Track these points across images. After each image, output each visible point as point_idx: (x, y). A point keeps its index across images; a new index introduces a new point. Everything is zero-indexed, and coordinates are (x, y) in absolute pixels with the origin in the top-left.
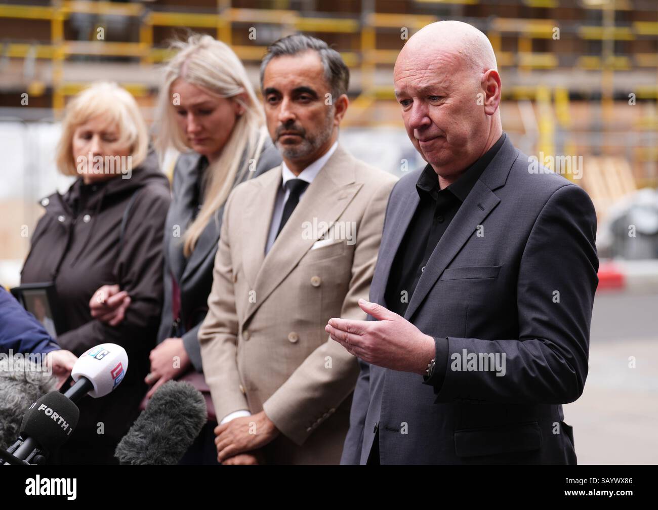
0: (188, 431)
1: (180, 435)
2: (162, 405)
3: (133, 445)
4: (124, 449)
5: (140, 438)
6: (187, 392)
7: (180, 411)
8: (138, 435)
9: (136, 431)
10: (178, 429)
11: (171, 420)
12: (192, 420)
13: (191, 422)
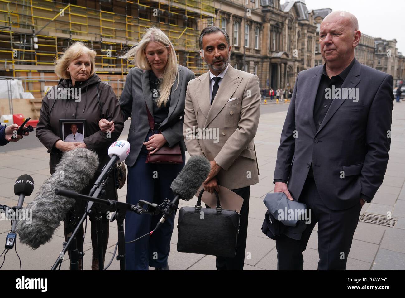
0: (201, 177)
1: (197, 179)
2: (190, 166)
3: (177, 184)
4: (174, 185)
5: (180, 180)
6: (201, 160)
7: (198, 168)
8: (179, 179)
9: (179, 177)
10: (196, 176)
11: (194, 173)
12: (203, 172)
13: (203, 173)
